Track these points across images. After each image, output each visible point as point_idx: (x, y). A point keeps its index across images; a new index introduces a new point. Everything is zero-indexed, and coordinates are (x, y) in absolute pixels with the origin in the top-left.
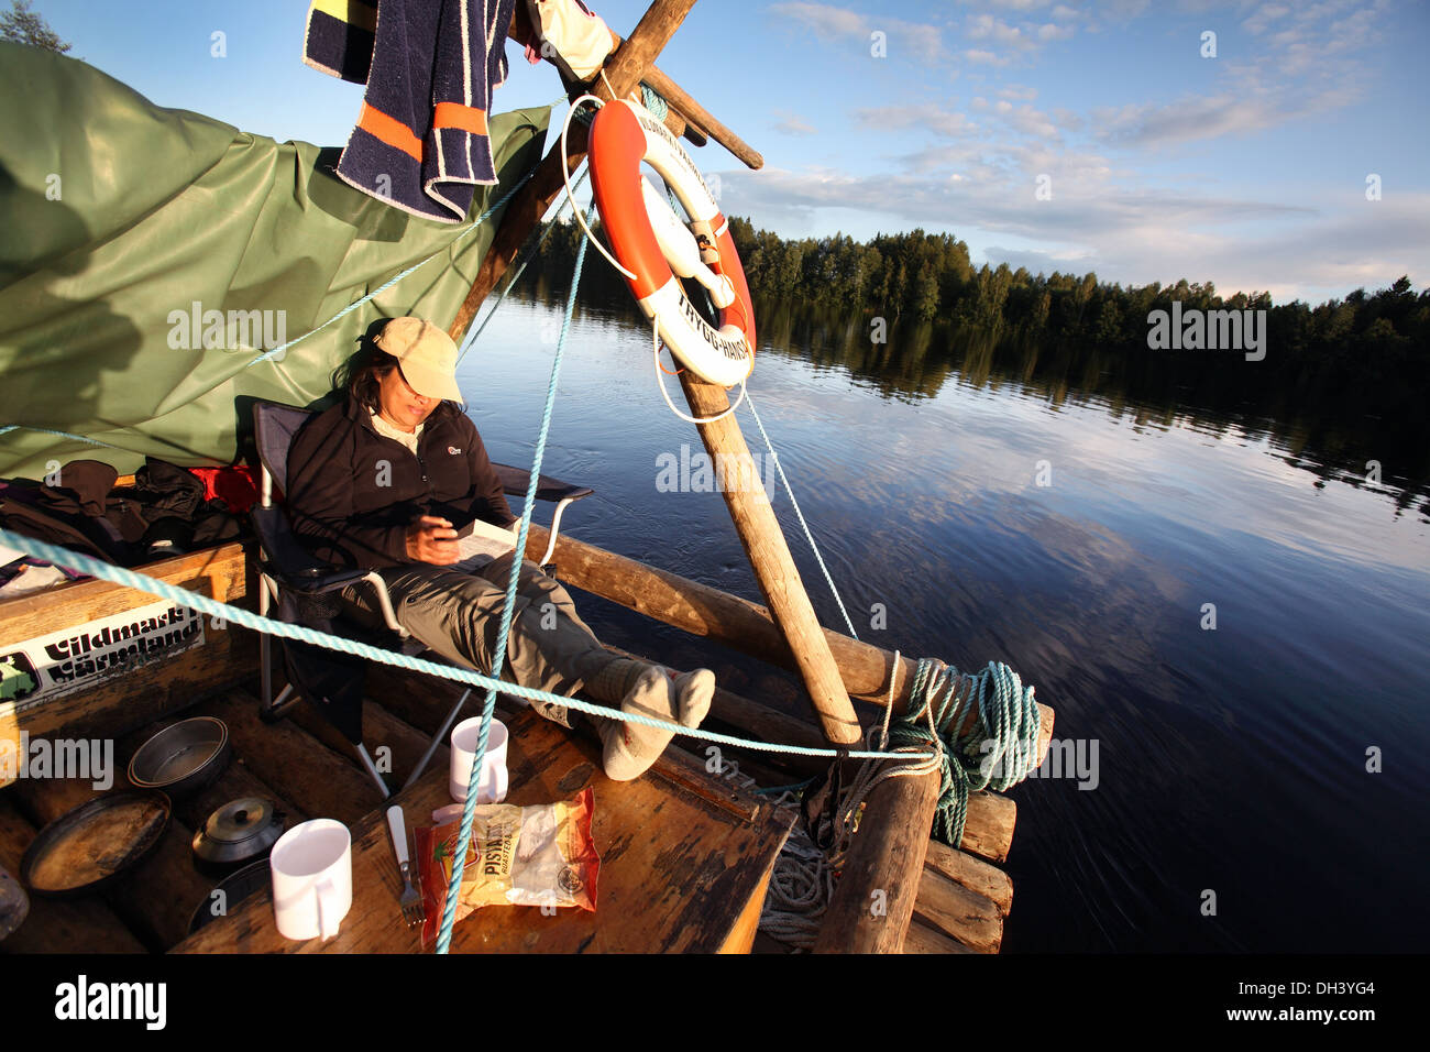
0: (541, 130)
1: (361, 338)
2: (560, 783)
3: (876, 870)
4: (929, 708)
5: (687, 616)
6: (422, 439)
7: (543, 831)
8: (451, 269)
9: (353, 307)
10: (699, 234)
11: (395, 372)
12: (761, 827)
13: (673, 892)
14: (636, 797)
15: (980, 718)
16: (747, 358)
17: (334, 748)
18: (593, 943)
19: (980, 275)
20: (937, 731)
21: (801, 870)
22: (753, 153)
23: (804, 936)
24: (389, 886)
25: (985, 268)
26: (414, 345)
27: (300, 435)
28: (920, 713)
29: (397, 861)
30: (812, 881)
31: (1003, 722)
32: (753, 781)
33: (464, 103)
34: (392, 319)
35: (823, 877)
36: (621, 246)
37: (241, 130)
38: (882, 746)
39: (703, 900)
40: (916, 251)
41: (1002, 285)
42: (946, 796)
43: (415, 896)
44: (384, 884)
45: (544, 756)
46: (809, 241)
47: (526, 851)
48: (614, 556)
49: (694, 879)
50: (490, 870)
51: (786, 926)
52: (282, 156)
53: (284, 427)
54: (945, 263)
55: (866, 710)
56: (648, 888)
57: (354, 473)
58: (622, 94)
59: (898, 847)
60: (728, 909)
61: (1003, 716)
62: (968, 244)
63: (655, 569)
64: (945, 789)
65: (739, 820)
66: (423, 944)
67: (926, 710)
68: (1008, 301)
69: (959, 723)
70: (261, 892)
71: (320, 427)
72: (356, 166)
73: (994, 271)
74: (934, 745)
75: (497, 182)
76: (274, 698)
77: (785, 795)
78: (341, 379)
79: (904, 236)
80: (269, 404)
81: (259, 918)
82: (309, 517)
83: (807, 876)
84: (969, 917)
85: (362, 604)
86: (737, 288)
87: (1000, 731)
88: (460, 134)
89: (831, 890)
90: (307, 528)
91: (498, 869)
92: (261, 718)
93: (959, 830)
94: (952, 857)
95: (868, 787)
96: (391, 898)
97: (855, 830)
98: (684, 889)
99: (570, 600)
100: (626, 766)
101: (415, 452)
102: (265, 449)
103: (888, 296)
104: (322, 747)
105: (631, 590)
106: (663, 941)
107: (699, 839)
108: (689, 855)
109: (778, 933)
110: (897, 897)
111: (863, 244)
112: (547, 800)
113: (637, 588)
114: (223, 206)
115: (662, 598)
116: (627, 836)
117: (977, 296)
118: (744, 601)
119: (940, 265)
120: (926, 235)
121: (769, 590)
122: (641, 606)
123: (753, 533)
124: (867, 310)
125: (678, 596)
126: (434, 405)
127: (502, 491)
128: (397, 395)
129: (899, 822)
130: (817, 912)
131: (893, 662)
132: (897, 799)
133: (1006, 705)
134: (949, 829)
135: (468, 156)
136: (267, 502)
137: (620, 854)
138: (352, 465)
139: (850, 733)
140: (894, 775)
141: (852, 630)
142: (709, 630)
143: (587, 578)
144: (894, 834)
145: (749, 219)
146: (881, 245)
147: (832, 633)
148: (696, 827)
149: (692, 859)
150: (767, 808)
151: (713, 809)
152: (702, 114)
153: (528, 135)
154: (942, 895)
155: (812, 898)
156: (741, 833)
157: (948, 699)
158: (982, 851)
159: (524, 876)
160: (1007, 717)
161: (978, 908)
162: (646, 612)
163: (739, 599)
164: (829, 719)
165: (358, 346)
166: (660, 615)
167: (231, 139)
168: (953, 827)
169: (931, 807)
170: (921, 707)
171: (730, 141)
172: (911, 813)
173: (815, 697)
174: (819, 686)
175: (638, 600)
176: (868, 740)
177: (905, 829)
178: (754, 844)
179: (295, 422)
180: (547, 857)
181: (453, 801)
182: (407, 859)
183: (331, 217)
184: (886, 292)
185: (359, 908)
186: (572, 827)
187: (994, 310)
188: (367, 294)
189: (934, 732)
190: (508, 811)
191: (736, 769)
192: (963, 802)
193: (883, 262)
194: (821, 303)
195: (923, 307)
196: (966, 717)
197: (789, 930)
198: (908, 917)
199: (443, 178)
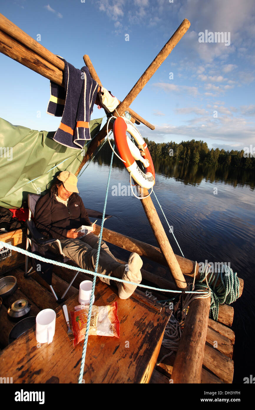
0: (100, 124)
1: (53, 176)
2: (107, 299)
3: (194, 327)
4: (206, 278)
5: (137, 250)
6: (68, 202)
7: (104, 314)
8: (76, 159)
9: (52, 169)
10: (140, 148)
11: (62, 185)
12: (163, 314)
13: (140, 333)
14: (128, 304)
15: (222, 282)
16: (153, 181)
17: (43, 285)
18: (119, 348)
19: (211, 151)
20: (209, 285)
21: (172, 326)
22: (152, 126)
23: (174, 347)
24: (64, 328)
25: (212, 149)
26: (67, 179)
27: (38, 202)
28: (204, 280)
29: (66, 321)
30: (175, 330)
31: (228, 283)
32: (156, 298)
33: (84, 121)
34: (62, 172)
35: (178, 329)
36: (122, 155)
37: (31, 129)
38: (193, 289)
39: (148, 336)
40: (193, 145)
41: (217, 154)
42: (212, 305)
43: (71, 332)
44: (63, 328)
45: (102, 292)
46: (163, 143)
47: (100, 320)
48: (117, 233)
49: (145, 329)
50: (92, 325)
51: (169, 344)
52: (40, 134)
53: (35, 200)
54: (201, 148)
55: (188, 279)
56: (133, 331)
57: (51, 211)
58: (121, 115)
59: (200, 321)
60: (155, 339)
61: (228, 281)
62: (207, 143)
63: (128, 237)
64: (212, 303)
65: (156, 312)
66: (74, 346)
67: (205, 279)
68: (219, 158)
69: (215, 283)
70: (31, 329)
71: (44, 199)
72: (58, 137)
73: (215, 150)
74: (208, 289)
75: (91, 139)
76: (28, 271)
77: (165, 303)
78: (48, 186)
79: (189, 141)
80: (32, 194)
81: (32, 336)
82: (40, 223)
83: (174, 328)
84: (222, 344)
85: (53, 247)
86: (150, 162)
87: (228, 286)
88: (83, 128)
89: (181, 333)
90: (40, 226)
91: (94, 325)
92: (24, 276)
93: (217, 315)
94: (215, 324)
95: (190, 302)
96: (65, 332)
97: (186, 314)
98: (143, 332)
99: (107, 247)
100: (125, 295)
101: (67, 206)
102: (30, 206)
103: (185, 158)
104: (39, 285)
105: (121, 243)
106: (138, 348)
107: (146, 317)
108: (143, 322)
109: (166, 346)
110: (201, 336)
111: (178, 144)
112: (105, 305)
113: (123, 242)
114: (26, 147)
115: (130, 245)
116: (126, 316)
117: (210, 157)
118: (152, 246)
119: (200, 149)
120: (195, 141)
121: (160, 244)
122: (124, 247)
123: (155, 228)
124: (180, 162)
125: (134, 244)
126: (71, 193)
127: (88, 216)
128: (62, 191)
129: (200, 313)
130: (177, 340)
131: (195, 264)
132: (198, 305)
133: (229, 278)
134: (214, 315)
135: (84, 133)
136: (30, 219)
137: (125, 321)
138: (51, 209)
139: (184, 285)
140: (197, 298)
141: (183, 255)
142: (143, 254)
143: (109, 239)
144: (198, 316)
145: (147, 138)
146: (183, 144)
147: (177, 256)
148: (145, 313)
149: (145, 323)
150: (164, 308)
151: (149, 309)
152: (140, 118)
153: (97, 125)
154: (213, 335)
155: (175, 335)
156: (157, 316)
157: (212, 276)
158: (224, 322)
159: (100, 327)
160: (230, 282)
161: (225, 341)
162: (125, 249)
163: (151, 246)
164: (178, 281)
165: (53, 178)
166: (129, 250)
167: (29, 132)
168: (215, 315)
169: (208, 308)
170: (204, 278)
171: (147, 124)
172: (203, 310)
173: (174, 275)
174: (174, 271)
175: (123, 245)
176: (189, 287)
177: (202, 315)
178: (161, 319)
179: (37, 198)
180: (106, 321)
181: (80, 304)
182: (69, 321)
183: (50, 148)
184: (185, 156)
185: (57, 334)
186: (112, 313)
187: (215, 161)
188: (56, 165)
189: (208, 285)
190: (94, 308)
191: (151, 294)
192: (217, 307)
193: (184, 148)
194: (167, 160)
195: (195, 160)
196: (217, 282)
197: (169, 345)
198: (205, 343)
199: (78, 139)
